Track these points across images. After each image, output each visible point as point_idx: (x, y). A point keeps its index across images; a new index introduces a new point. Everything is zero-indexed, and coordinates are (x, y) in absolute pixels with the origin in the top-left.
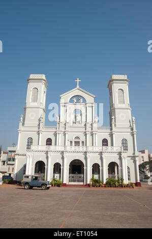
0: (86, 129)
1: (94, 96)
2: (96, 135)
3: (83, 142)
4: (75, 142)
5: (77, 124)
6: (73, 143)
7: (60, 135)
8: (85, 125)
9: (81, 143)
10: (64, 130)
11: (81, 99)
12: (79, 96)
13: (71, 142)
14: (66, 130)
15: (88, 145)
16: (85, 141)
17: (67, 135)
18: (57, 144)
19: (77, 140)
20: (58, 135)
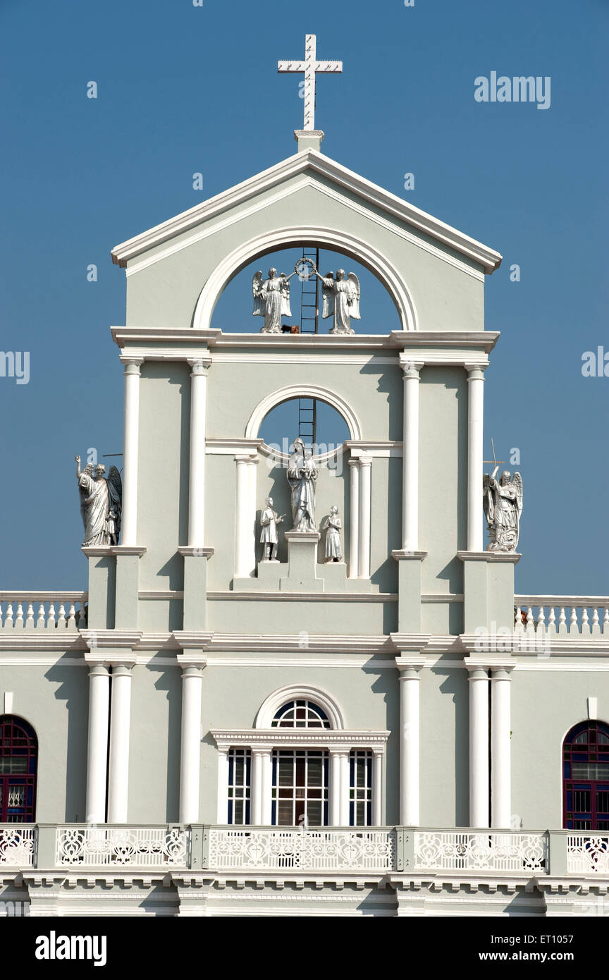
0: (391, 623)
1: (488, 254)
2: (503, 689)
3: (361, 759)
4: (283, 757)
5: (303, 562)
6: (263, 768)
7: (124, 683)
8: (388, 576)
9: (341, 768)
10: (162, 634)
11: (349, 288)
12: (318, 245)
13: (241, 759)
14: (189, 632)
15: (412, 813)
16: (380, 748)
17: (194, 687)
18: (96, 812)
19: (303, 736)
20: (100, 684)
